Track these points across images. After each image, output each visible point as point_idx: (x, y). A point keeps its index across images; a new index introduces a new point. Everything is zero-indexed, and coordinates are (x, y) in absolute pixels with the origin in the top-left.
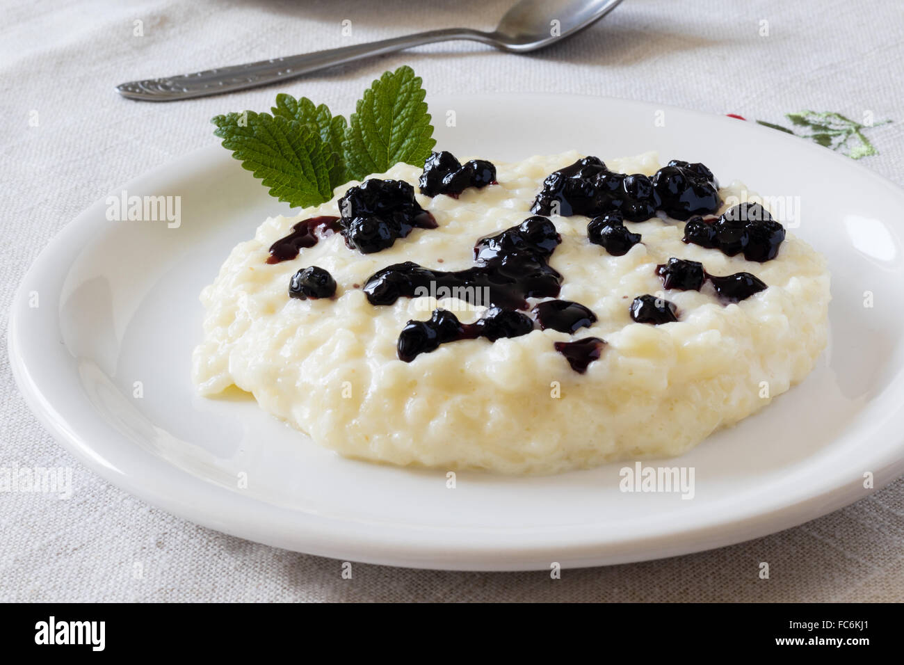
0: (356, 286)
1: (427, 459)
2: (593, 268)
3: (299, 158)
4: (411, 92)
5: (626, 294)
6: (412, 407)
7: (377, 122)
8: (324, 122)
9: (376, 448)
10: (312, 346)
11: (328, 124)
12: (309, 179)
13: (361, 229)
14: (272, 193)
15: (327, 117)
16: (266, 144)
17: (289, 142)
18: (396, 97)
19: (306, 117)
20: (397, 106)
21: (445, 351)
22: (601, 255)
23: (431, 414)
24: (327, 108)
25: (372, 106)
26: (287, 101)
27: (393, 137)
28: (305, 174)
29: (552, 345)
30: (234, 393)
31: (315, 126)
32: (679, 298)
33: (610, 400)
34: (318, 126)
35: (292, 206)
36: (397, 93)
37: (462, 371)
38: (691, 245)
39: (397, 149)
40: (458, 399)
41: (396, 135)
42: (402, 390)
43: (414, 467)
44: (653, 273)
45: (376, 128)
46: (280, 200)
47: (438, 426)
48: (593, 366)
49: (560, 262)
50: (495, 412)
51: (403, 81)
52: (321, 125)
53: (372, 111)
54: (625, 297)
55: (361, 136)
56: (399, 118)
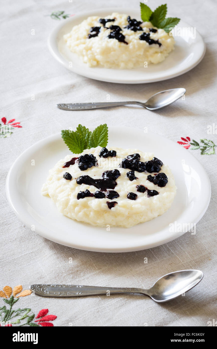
0: (76, 179)
1: (78, 220)
2: (124, 183)
3: (78, 142)
4: (105, 130)
6: (77, 209)
7: (97, 136)
8: (87, 132)
9: (69, 215)
10: (62, 191)
11: (88, 133)
12: (79, 147)
13: (81, 165)
14: (70, 150)
15: (88, 131)
16: (71, 138)
17: (76, 138)
18: (102, 131)
19: (84, 130)
20: (102, 133)
21: (86, 199)
22: (128, 180)
23: (79, 211)
24: (88, 129)
25: (96, 132)
26: (81, 126)
27: (99, 140)
28: (78, 146)
29: (106, 202)
30: (48, 196)
31: (85, 133)
32: (138, 194)
33: (116, 215)
35: (73, 153)
36: (102, 130)
37: (87, 204)
38: (148, 180)
39: (100, 142)
40: (85, 209)
42: (76, 205)
43: (76, 220)
44: (136, 187)
45: (96, 137)
46: (71, 151)
47: (81, 214)
48: (112, 208)
49: (118, 181)
50: (92, 214)
51: (104, 127)
53: (96, 133)
54: (127, 192)
55: (93, 138)
56: (101, 135)
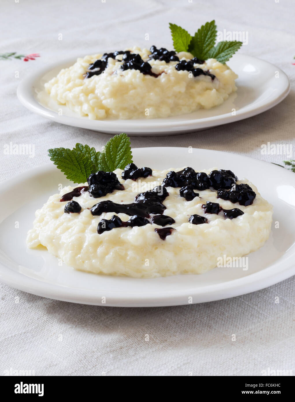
0: (88, 209)
1: (105, 271)
2: (179, 206)
3: (80, 165)
4: (125, 142)
5: (188, 214)
6: (100, 250)
7: (111, 153)
8: (93, 154)
9: (86, 266)
10: (68, 228)
11: (94, 155)
12: (83, 173)
14: (67, 178)
15: (94, 152)
16: (67, 160)
17: (76, 159)
18: (119, 144)
19: (86, 152)
20: (119, 148)
21: (114, 231)
22: (183, 201)
23: (107, 253)
24: (94, 149)
25: (110, 148)
26: (80, 146)
27: (117, 160)
28: (81, 172)
29: (154, 229)
30: (41, 247)
32: (208, 216)
33: (175, 251)
34: (90, 155)
35: (74, 183)
36: (120, 143)
37: (120, 238)
38: (219, 198)
39: (118, 164)
40: (117, 248)
41: (118, 159)
42: (97, 244)
43: (101, 274)
44: (201, 207)
45: (111, 156)
46: (70, 180)
47: (110, 257)
48: (168, 237)
49: (166, 203)
50: (131, 253)
51: (122, 139)
52: (92, 155)
53: (110, 150)
54: (188, 215)
55: (105, 159)
56: (120, 152)
